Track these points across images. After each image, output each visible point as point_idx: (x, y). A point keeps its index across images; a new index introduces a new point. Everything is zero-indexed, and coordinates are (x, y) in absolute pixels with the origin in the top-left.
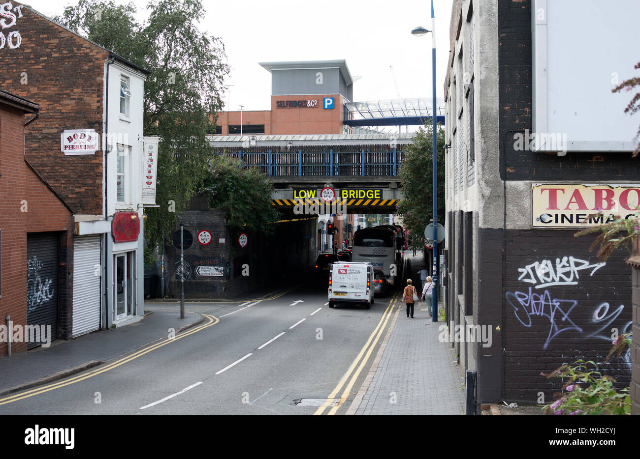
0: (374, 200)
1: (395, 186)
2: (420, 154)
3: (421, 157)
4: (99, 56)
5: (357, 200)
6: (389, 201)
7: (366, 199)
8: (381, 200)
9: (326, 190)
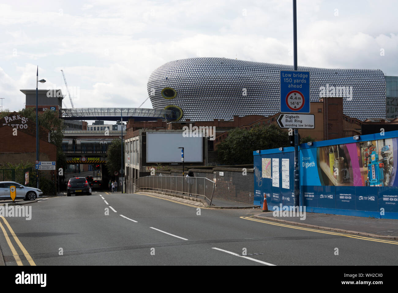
0: (98, 161)
1: (104, 157)
2: (114, 148)
3: (114, 149)
4: (48, 131)
5: (93, 161)
6: (102, 161)
7: (95, 160)
8: (100, 161)
9: (83, 158)
